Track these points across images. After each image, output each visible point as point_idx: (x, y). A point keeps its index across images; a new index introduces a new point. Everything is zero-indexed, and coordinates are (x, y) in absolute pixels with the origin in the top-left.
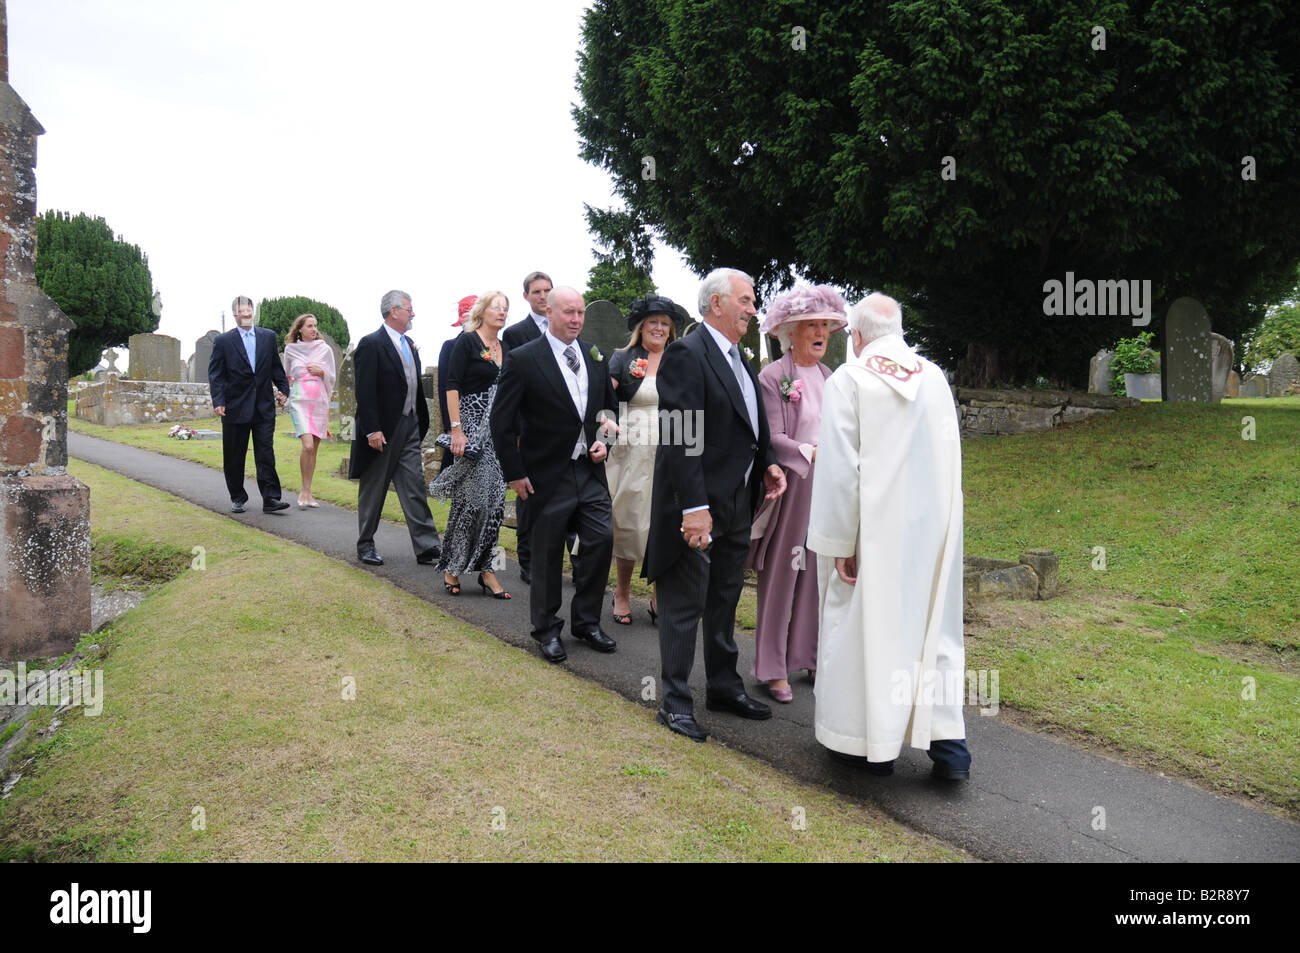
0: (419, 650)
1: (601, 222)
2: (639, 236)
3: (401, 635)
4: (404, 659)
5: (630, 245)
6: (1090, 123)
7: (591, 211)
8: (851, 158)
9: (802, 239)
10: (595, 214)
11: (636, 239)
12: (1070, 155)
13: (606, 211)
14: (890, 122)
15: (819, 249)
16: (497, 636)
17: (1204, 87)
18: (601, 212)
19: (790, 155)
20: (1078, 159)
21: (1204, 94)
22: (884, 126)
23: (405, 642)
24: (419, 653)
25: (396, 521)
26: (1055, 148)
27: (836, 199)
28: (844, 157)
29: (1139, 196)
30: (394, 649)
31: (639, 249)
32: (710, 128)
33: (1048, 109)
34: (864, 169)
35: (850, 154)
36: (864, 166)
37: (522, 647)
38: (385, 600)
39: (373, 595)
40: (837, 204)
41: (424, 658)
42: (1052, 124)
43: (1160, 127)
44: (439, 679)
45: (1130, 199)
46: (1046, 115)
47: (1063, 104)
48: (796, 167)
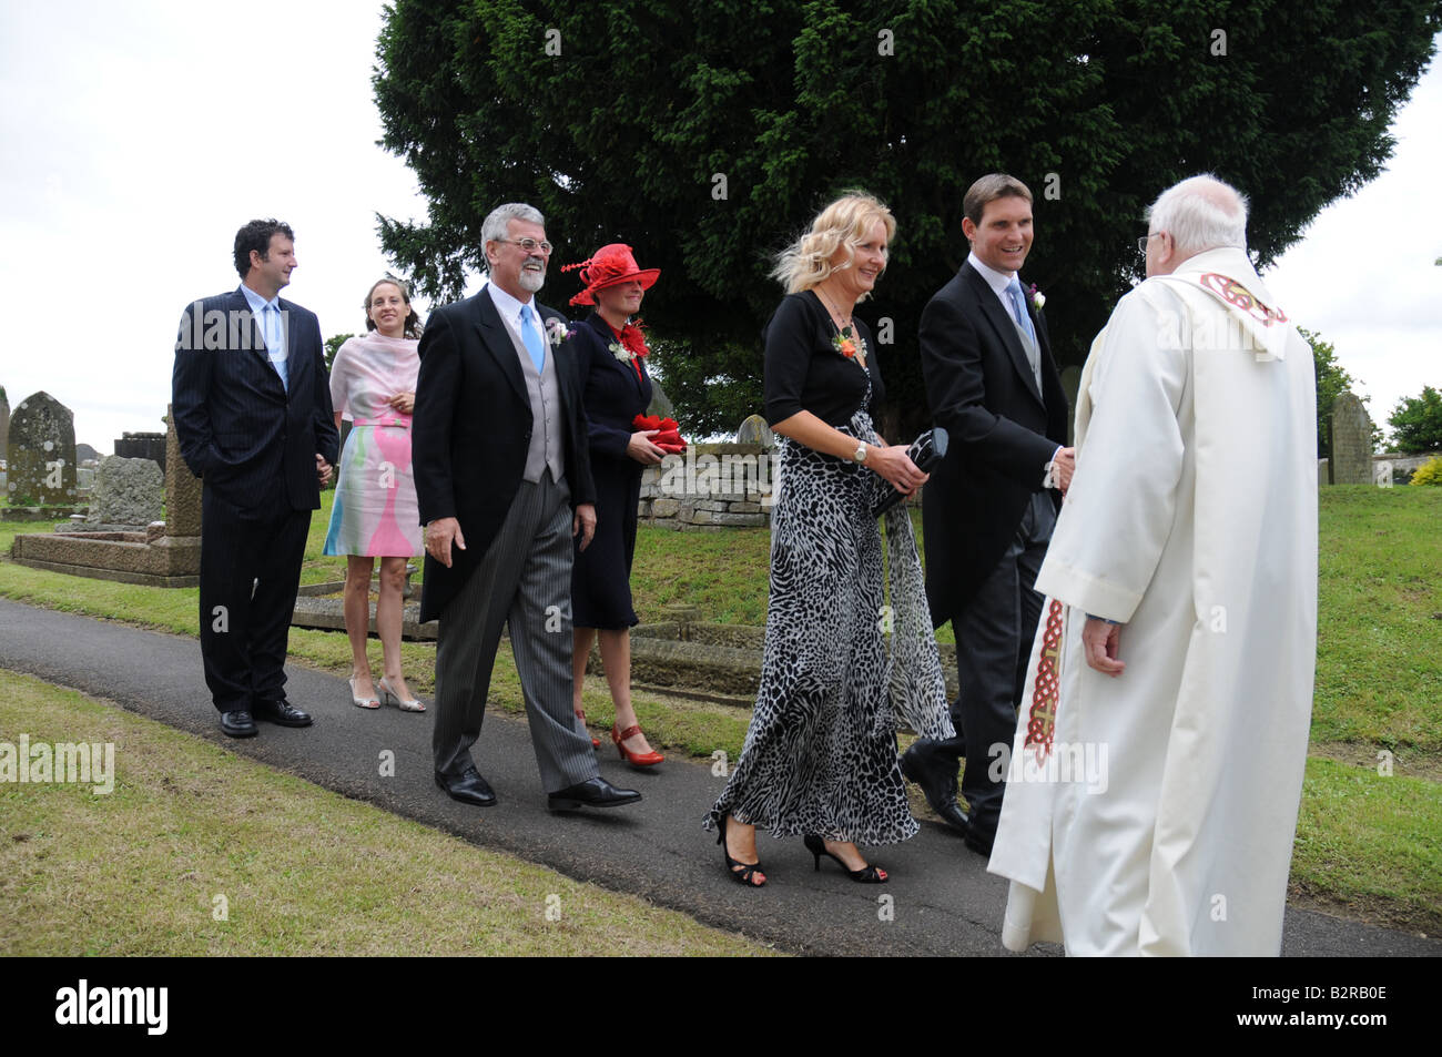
0: (198, 814)
1: (397, 240)
2: (447, 258)
3: (157, 789)
4: (174, 832)
5: (436, 269)
6: (1078, 118)
7: (385, 223)
8: (786, 138)
9: (692, 249)
10: (391, 229)
11: (444, 262)
12: (1050, 158)
13: (406, 226)
14: (844, 92)
15: (716, 262)
16: (318, 783)
17: (1191, 90)
18: (398, 224)
19: (694, 141)
20: (1060, 162)
21: (1192, 98)
22: (836, 97)
23: (168, 799)
24: (200, 819)
25: (108, 618)
26: (1035, 146)
27: (754, 194)
28: (777, 136)
29: (1112, 214)
30: (151, 815)
31: (447, 275)
32: (574, 102)
33: (1034, 95)
34: (803, 155)
35: (783, 133)
36: (802, 151)
37: (365, 799)
38: (116, 730)
39: (92, 724)
40: (752, 203)
41: (210, 829)
42: (1036, 113)
43: (1146, 138)
44: (250, 866)
45: (1104, 216)
46: (1033, 101)
47: (1050, 90)
48: (701, 158)
